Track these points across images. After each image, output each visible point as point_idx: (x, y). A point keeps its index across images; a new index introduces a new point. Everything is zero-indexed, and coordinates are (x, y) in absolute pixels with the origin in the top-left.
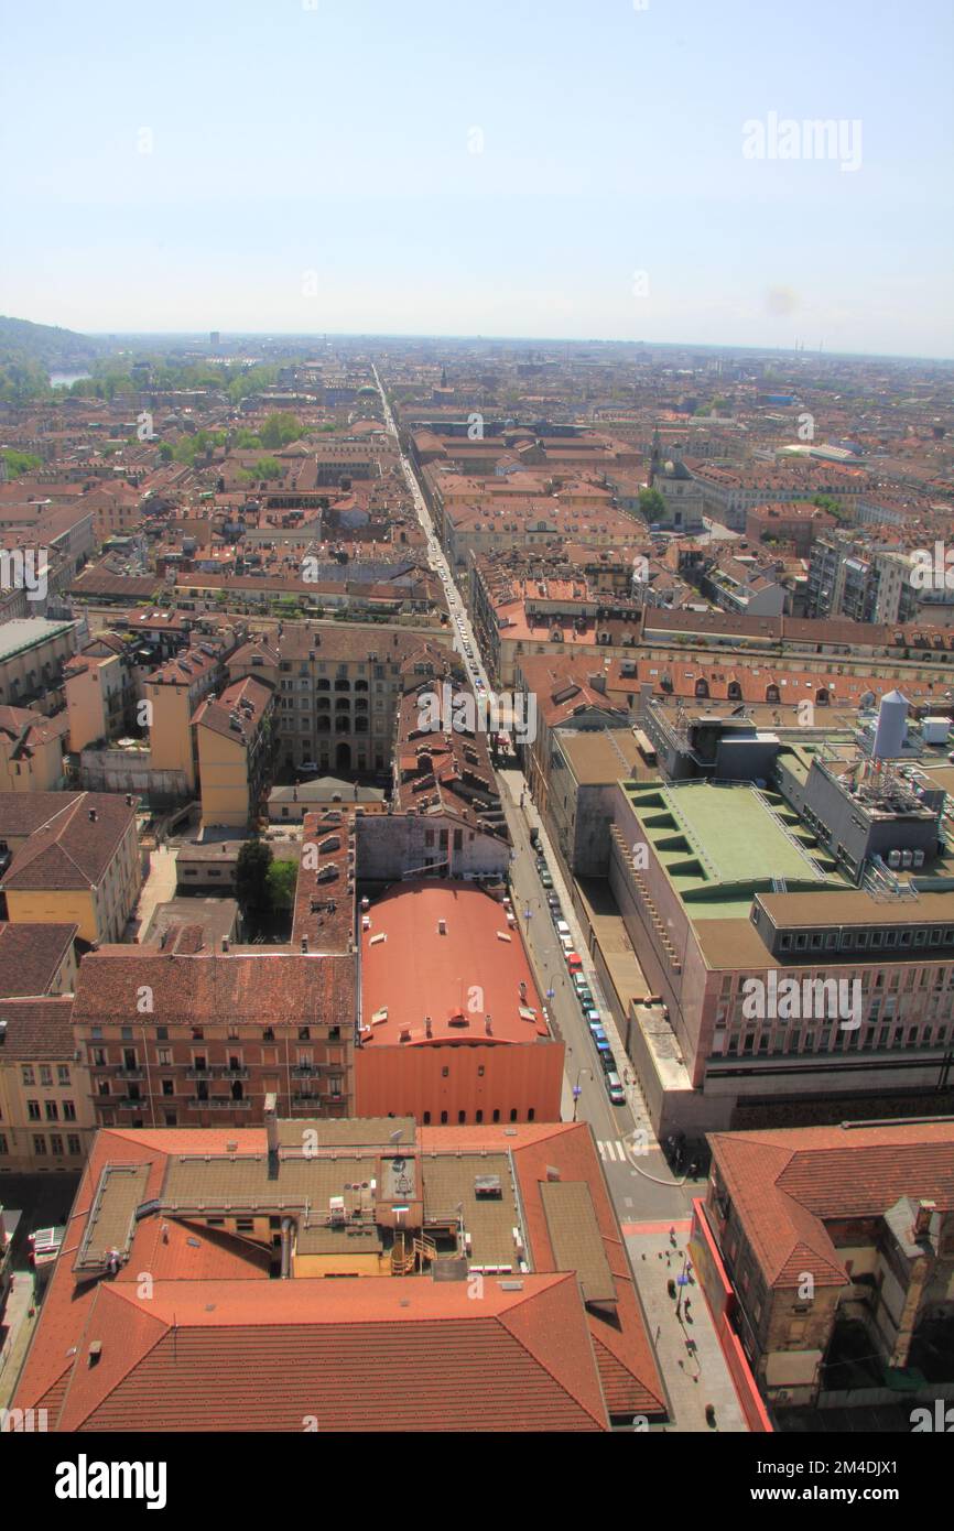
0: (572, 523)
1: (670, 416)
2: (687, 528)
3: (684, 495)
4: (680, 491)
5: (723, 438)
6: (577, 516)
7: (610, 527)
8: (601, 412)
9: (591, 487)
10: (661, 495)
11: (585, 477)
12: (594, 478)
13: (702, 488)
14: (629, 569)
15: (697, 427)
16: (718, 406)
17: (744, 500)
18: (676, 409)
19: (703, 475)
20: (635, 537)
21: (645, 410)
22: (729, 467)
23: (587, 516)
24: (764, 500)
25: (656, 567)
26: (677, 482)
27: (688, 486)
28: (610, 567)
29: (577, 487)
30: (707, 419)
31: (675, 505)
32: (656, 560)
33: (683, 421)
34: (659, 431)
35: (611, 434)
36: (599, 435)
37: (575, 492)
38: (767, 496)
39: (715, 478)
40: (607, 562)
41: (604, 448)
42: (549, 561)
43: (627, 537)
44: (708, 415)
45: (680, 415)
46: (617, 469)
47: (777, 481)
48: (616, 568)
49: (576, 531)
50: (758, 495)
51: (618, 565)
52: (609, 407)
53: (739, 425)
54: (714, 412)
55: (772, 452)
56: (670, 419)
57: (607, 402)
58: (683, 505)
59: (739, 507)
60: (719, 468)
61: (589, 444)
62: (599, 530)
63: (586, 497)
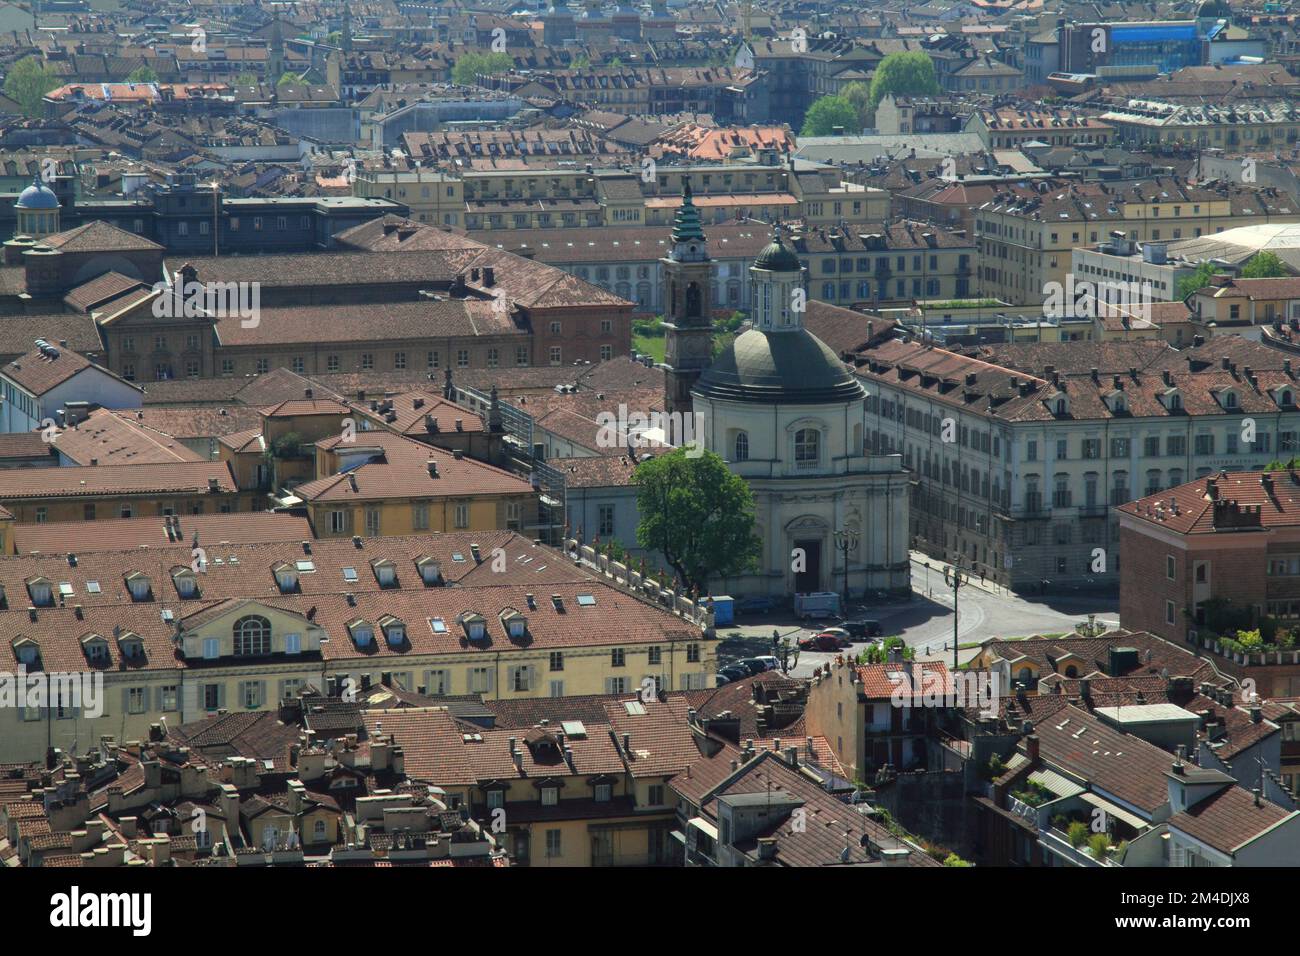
0: (379, 613)
1: (708, 141)
2: (849, 605)
3: (826, 465)
4: (808, 446)
5: (940, 215)
6: (393, 585)
7: (542, 622)
8: (415, 140)
9: (442, 459)
10: (733, 473)
11: (408, 417)
12: (448, 418)
13: (891, 429)
14: (656, 794)
15: (829, 177)
16: (903, 83)
17: (1077, 470)
18: (724, 108)
19: (892, 376)
20: (654, 656)
21: (600, 118)
22: (996, 336)
23: (438, 583)
24: (1165, 463)
25: (782, 775)
26: (790, 414)
27: (839, 425)
28: (577, 790)
29: (379, 459)
30: (866, 139)
31: (790, 511)
32: (761, 746)
33: (770, 154)
34: (697, 202)
35: (473, 227)
36: (429, 238)
37: (373, 482)
38: (1176, 447)
39: (947, 387)
40: (561, 770)
41: (459, 290)
42: (317, 784)
43: (618, 659)
44: (863, 123)
45: (748, 135)
46: (528, 375)
47: (1204, 381)
48: (602, 792)
49: (403, 646)
50: (1138, 446)
51: (610, 779)
52: (444, 117)
53: (1003, 157)
54: (888, 111)
55: (1159, 259)
56: (706, 150)
57: (433, 97)
58: (822, 509)
59: (1062, 498)
60: (952, 341)
61: (392, 274)
62: (500, 640)
63: (421, 502)
